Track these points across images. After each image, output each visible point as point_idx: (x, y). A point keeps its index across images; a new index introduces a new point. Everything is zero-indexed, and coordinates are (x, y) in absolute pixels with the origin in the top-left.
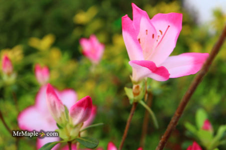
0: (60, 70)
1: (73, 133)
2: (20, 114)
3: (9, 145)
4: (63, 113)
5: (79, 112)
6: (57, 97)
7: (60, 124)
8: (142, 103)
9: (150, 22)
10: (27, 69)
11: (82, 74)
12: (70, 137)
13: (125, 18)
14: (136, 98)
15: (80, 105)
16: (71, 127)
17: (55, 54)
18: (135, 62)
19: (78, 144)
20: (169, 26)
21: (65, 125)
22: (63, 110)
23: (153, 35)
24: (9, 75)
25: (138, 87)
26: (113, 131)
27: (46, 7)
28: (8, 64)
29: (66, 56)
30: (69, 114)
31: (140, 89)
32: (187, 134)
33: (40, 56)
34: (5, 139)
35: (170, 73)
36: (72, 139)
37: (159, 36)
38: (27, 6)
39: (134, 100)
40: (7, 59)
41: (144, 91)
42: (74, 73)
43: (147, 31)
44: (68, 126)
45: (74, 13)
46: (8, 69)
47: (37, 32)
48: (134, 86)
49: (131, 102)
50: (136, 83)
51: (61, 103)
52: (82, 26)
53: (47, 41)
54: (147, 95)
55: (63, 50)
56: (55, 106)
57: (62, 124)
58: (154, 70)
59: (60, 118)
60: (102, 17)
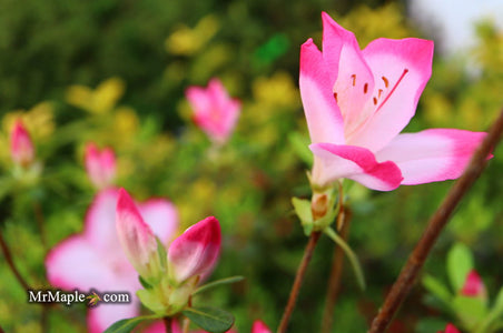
0: (136, 157)
1: (176, 299)
2: (49, 254)
3: (25, 323)
4: (153, 254)
5: (190, 253)
6: (141, 220)
7: (146, 279)
8: (331, 233)
9: (361, 57)
10: (62, 154)
11: (184, 166)
12: (170, 308)
13: (308, 46)
14: (319, 222)
15: (194, 237)
16: (172, 285)
17: (125, 121)
18: (326, 147)
19: (186, 322)
20: (406, 71)
21: (159, 282)
22: (154, 248)
23: (366, 86)
24: (26, 166)
25: (324, 199)
26: (255, 292)
27: (106, 18)
28: (23, 141)
29: (151, 125)
30: (169, 257)
31: (328, 203)
32: (428, 300)
33: (93, 127)
34: (14, 308)
35: (403, 175)
36: (173, 312)
37: (381, 91)
38: (62, 16)
39: (315, 226)
40: (21, 131)
41: (335, 207)
42: (168, 163)
43: (354, 76)
44: (164, 284)
45: (168, 31)
46: (24, 153)
47: (85, 74)
48: (316, 197)
49: (308, 232)
50: (319, 190)
51: (150, 232)
52: (185, 60)
53: (108, 93)
54: (342, 216)
55: (142, 112)
56: (136, 238)
57: (152, 279)
58: (370, 168)
59: (148, 265)
60: (230, 39)
